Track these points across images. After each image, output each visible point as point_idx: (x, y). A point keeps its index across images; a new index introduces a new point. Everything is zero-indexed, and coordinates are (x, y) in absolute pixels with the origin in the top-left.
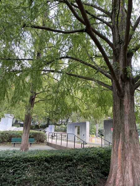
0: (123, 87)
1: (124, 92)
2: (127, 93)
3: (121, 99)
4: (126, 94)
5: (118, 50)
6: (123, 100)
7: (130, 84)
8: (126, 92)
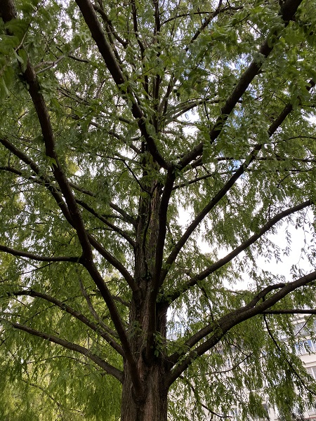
0: (146, 378)
1: (147, 390)
2: (153, 394)
3: (138, 410)
4: (150, 396)
5: (142, 292)
6: (143, 412)
7: (159, 370)
8: (151, 391)
